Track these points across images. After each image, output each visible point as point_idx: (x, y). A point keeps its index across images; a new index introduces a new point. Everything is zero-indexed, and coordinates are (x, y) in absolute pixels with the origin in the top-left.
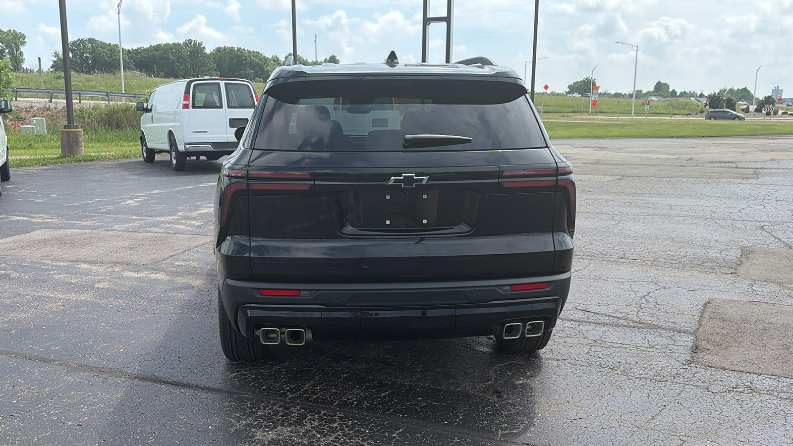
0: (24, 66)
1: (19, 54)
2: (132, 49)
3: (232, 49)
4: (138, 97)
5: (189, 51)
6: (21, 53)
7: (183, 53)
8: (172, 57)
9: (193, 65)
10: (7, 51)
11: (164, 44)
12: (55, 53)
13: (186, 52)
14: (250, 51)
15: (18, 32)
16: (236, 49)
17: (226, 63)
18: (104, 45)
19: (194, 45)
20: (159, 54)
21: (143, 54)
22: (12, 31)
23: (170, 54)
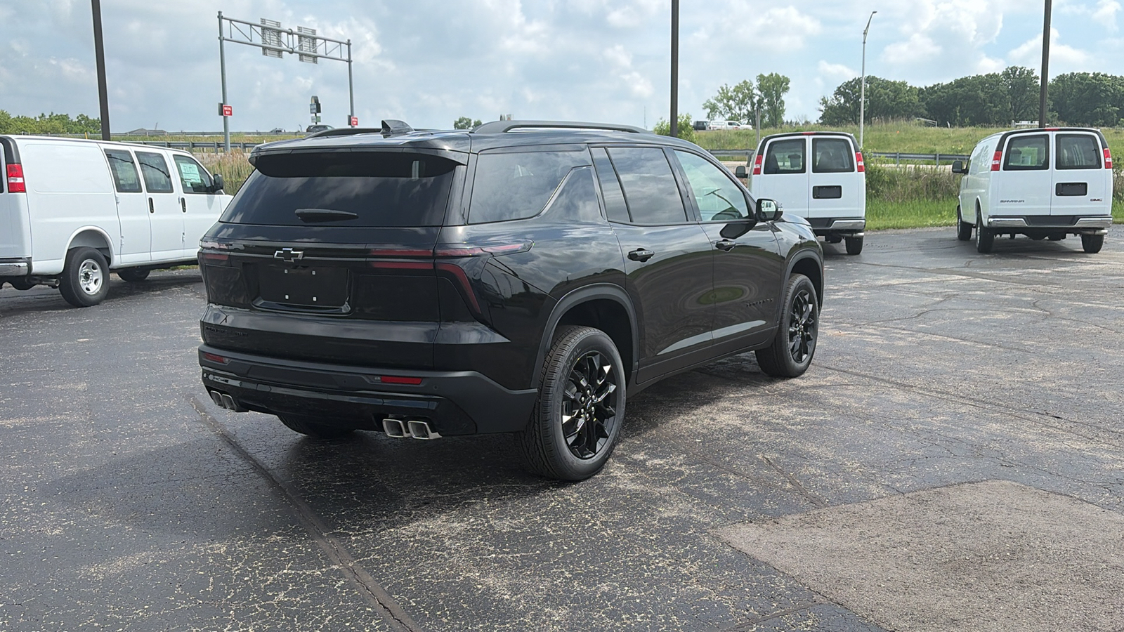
0: (786, 118)
1: (780, 103)
2: (926, 87)
3: (1083, 77)
4: (900, 157)
5: (1011, 84)
6: (782, 102)
7: (1000, 88)
8: (982, 95)
9: (1015, 105)
10: (765, 101)
11: (973, 77)
12: (822, 100)
13: (1006, 86)
14: (1115, 77)
15: (781, 76)
16: (1091, 75)
17: (1073, 99)
18: (886, 85)
19: (1020, 75)
20: (963, 91)
21: (940, 93)
22: (774, 75)
23: (979, 91)
